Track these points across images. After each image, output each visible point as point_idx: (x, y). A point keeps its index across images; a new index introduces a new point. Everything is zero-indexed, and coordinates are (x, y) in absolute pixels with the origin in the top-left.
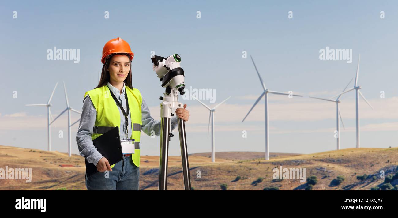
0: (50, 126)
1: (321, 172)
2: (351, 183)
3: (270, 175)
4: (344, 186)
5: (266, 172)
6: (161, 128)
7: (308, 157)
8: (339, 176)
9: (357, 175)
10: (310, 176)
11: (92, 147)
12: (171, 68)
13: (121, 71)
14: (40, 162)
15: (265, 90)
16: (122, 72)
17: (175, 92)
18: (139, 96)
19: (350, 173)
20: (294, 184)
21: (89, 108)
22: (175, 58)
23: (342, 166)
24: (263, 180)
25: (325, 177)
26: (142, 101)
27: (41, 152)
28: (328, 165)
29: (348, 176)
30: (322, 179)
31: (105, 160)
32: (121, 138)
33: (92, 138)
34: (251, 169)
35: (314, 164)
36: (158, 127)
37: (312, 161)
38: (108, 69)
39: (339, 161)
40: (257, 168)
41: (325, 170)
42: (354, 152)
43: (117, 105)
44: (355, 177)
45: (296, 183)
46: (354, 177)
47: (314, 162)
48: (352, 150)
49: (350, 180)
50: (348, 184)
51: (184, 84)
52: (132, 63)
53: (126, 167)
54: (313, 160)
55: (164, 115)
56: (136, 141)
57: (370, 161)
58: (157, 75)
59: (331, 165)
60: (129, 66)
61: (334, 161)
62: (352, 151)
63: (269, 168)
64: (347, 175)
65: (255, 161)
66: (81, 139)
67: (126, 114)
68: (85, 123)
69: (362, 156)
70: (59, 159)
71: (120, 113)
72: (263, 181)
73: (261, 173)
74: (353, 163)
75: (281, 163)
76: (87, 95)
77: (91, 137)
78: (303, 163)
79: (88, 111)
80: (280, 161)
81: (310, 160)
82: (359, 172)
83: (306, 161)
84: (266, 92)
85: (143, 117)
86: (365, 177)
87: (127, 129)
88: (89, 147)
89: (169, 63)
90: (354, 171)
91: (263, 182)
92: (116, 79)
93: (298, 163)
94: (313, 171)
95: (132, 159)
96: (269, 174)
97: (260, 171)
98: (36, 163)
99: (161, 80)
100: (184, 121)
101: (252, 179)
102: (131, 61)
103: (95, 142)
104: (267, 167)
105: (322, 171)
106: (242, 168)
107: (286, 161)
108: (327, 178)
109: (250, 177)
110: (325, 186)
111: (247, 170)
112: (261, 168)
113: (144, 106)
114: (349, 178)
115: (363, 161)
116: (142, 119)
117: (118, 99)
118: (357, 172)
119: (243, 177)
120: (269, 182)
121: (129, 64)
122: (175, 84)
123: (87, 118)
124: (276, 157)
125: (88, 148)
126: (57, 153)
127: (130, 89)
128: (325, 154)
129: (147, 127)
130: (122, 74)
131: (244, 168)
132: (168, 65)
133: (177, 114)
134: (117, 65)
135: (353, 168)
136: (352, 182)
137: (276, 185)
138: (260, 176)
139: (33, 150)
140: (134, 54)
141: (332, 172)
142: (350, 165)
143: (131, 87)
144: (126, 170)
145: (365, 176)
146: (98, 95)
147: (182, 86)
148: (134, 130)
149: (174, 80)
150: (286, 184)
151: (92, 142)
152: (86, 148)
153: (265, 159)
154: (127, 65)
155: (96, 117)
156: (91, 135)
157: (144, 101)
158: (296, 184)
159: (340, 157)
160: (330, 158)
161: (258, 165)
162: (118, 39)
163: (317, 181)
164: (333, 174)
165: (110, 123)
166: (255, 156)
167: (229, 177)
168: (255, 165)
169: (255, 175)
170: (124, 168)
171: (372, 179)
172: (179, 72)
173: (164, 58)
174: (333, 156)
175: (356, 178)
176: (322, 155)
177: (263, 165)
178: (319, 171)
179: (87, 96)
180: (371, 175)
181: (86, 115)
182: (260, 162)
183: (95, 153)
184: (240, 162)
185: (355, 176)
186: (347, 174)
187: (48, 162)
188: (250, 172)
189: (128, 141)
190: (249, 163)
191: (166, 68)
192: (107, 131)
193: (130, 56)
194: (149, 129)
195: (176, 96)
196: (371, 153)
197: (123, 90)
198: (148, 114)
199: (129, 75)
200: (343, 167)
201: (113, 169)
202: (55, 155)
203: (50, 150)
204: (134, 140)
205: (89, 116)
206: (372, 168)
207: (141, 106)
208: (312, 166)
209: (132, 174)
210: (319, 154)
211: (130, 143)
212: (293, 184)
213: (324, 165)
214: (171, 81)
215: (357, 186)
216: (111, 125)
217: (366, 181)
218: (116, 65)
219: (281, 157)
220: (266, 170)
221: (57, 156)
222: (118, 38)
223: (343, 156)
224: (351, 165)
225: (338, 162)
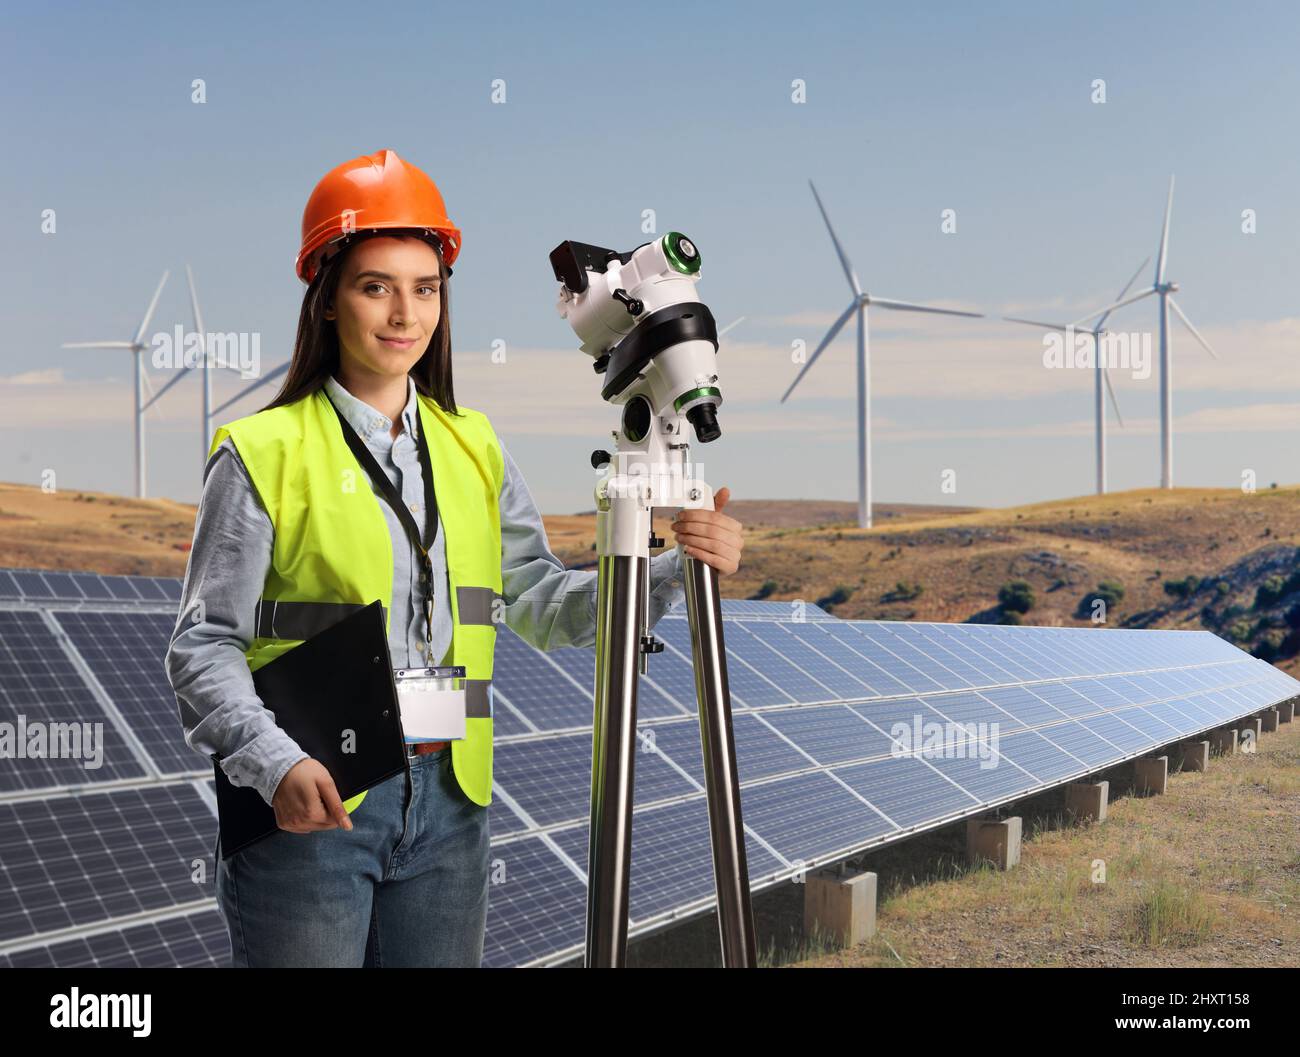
0: (143, 416)
1: (1043, 569)
2: (1146, 605)
3: (874, 579)
4: (1125, 615)
5: (863, 567)
6: (600, 610)
7: (1000, 519)
8: (1104, 581)
9: (1164, 579)
10: (1009, 583)
11: (252, 708)
12: (650, 307)
13: (397, 319)
14: (111, 536)
15: (857, 296)
16: (401, 325)
17: (670, 427)
18: (490, 447)
19: (1142, 572)
20: (956, 609)
21: (232, 511)
22: (672, 254)
23: (1114, 548)
24: (850, 594)
25: (1059, 586)
26: (502, 470)
27: (112, 503)
28: (1067, 546)
29: (1134, 583)
30: (1051, 591)
31: (314, 772)
32: (397, 662)
33: (249, 663)
34: (810, 559)
35: (1020, 541)
36: (584, 606)
37: (1013, 532)
38: (331, 308)
39: (1104, 532)
40: (831, 556)
41: (1058, 562)
42: (1154, 503)
43: (377, 493)
44: (1158, 585)
45: (965, 605)
46: (1155, 584)
47: (1021, 535)
48: (1147, 496)
49: (1143, 596)
50: (1137, 608)
51: (716, 385)
52: (452, 281)
53: (422, 806)
54: (1018, 528)
55: (614, 546)
56: (471, 675)
57: (1208, 532)
58: (582, 343)
59: (1077, 547)
60: (438, 293)
61: (1087, 532)
62: (1147, 498)
63: (870, 554)
64: (1130, 579)
65: (826, 532)
66: (192, 667)
67: (422, 537)
68: (216, 582)
69: (1179, 515)
70: (174, 526)
71: (393, 532)
72: (852, 599)
73: (844, 570)
74: (1150, 540)
75: (912, 538)
76: (222, 442)
77: (243, 658)
78: (984, 539)
79: (229, 522)
80: (907, 532)
81: (1007, 529)
82: (1172, 570)
83: (994, 531)
84: (859, 304)
85: (509, 556)
86: (1193, 587)
87: (425, 615)
88: (237, 706)
89: (642, 279)
90: (1153, 564)
91: (854, 602)
92: (370, 358)
93: (969, 537)
94: (1019, 564)
95: (450, 768)
96: (871, 575)
97: (841, 565)
98: (95, 537)
99: (600, 366)
100: (715, 572)
101: (814, 591)
102: (446, 271)
103: (265, 682)
104: (866, 553)
105: (1049, 565)
106: (782, 556)
107: (927, 530)
108: (1066, 589)
109: (809, 585)
110: (1060, 617)
111: (797, 563)
112: (844, 556)
113: (511, 500)
114: (1138, 589)
115: (1184, 530)
116: (504, 566)
117: (380, 461)
118: (1164, 569)
119: (785, 586)
120: (871, 600)
121: (439, 285)
122: (673, 385)
123: (223, 559)
124: (894, 519)
125: (227, 711)
126: (166, 506)
127: (445, 409)
128: (1057, 510)
129: (529, 607)
130: (400, 335)
131: (790, 555)
132: (635, 291)
133: (681, 537)
134: (376, 288)
135: (1150, 555)
136: (1151, 604)
137: (896, 612)
138: (840, 581)
139: (86, 496)
140: (463, 235)
141: (1082, 567)
142: (1140, 544)
143: (448, 404)
144: (423, 825)
145: (1191, 581)
146: (281, 443)
147: (705, 397)
148: (463, 621)
149: (663, 365)
150: (931, 610)
151: (248, 683)
152: (219, 714)
153: (856, 526)
154: (428, 292)
155: (272, 553)
156: (246, 645)
157: (515, 475)
158: (963, 609)
159: (1107, 518)
160: (1073, 521)
161: (833, 545)
162: (378, 158)
163: (1034, 598)
164: (1086, 576)
165: (341, 586)
166: (824, 514)
167: (738, 584)
168: (826, 544)
169: (823, 577)
170: (412, 813)
171: (1214, 593)
172: (689, 325)
173: (617, 256)
174: (1083, 514)
175: (1162, 590)
176: (1047, 513)
177: (851, 546)
178: (1037, 565)
179: (224, 450)
180: (1212, 577)
181: (220, 546)
182: (840, 537)
183: (266, 736)
184: (773, 536)
185: (1158, 581)
186: (1133, 576)
187: (137, 536)
188: (807, 569)
189: (433, 673)
190: (804, 538)
191: (627, 303)
192: (324, 626)
193: (441, 242)
194: (541, 614)
195: (676, 447)
196: (1211, 504)
197: (408, 416)
198: (532, 537)
199: (439, 342)
200: (1116, 552)
201: (354, 816)
202: (158, 513)
203: (143, 496)
204: (462, 669)
205: (235, 548)
206: (1214, 553)
207: (496, 496)
208: (1013, 547)
209: (451, 845)
210: (1035, 508)
211: (441, 688)
212: (953, 610)
213: (1055, 545)
214: (652, 369)
215: (1167, 617)
216: (347, 592)
217: (1196, 600)
218: (371, 289)
219: (911, 520)
220: (862, 563)
221: (166, 513)
222: (383, 154)
223: (1119, 516)
224: (1145, 545)
225: (1101, 535)
